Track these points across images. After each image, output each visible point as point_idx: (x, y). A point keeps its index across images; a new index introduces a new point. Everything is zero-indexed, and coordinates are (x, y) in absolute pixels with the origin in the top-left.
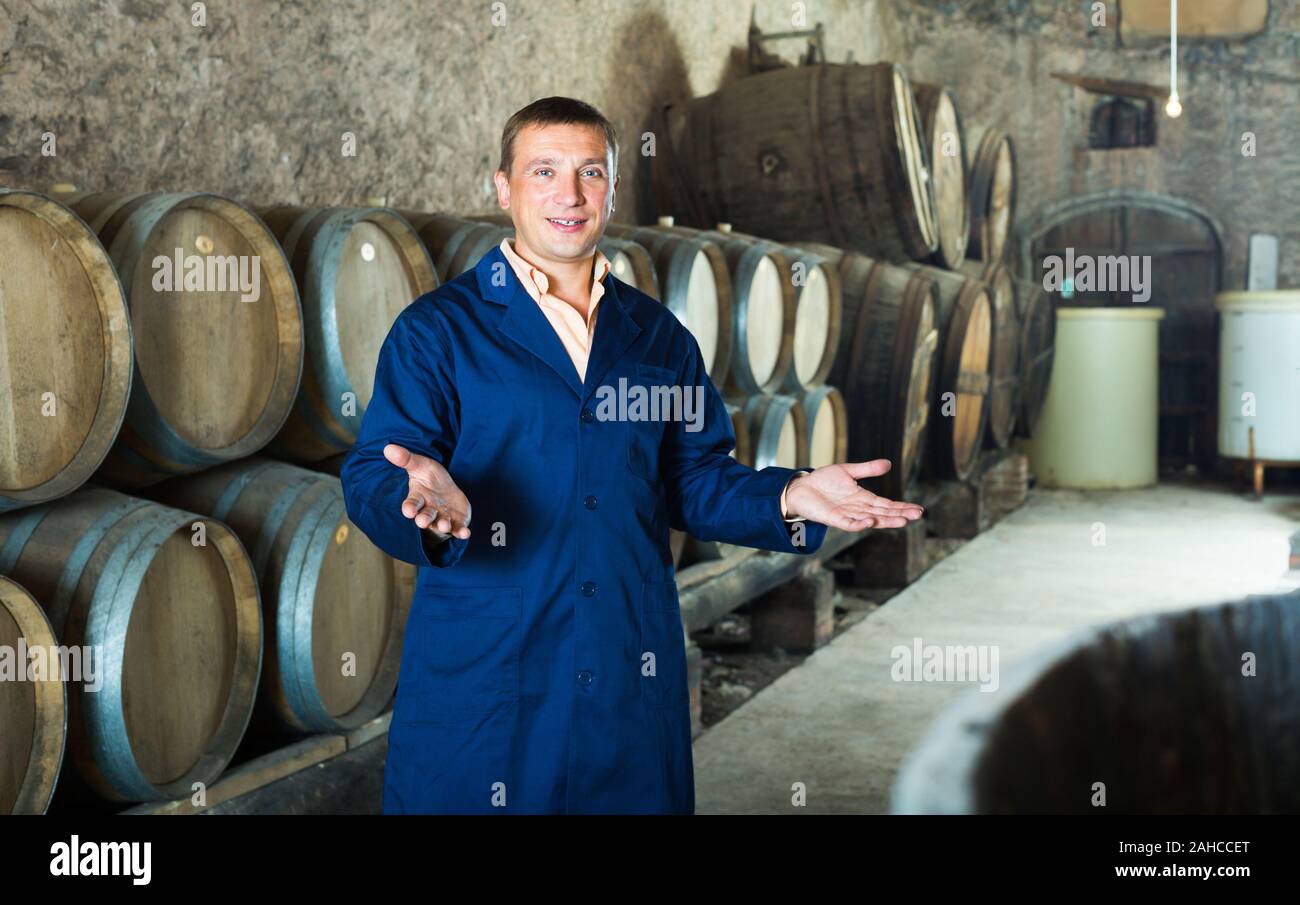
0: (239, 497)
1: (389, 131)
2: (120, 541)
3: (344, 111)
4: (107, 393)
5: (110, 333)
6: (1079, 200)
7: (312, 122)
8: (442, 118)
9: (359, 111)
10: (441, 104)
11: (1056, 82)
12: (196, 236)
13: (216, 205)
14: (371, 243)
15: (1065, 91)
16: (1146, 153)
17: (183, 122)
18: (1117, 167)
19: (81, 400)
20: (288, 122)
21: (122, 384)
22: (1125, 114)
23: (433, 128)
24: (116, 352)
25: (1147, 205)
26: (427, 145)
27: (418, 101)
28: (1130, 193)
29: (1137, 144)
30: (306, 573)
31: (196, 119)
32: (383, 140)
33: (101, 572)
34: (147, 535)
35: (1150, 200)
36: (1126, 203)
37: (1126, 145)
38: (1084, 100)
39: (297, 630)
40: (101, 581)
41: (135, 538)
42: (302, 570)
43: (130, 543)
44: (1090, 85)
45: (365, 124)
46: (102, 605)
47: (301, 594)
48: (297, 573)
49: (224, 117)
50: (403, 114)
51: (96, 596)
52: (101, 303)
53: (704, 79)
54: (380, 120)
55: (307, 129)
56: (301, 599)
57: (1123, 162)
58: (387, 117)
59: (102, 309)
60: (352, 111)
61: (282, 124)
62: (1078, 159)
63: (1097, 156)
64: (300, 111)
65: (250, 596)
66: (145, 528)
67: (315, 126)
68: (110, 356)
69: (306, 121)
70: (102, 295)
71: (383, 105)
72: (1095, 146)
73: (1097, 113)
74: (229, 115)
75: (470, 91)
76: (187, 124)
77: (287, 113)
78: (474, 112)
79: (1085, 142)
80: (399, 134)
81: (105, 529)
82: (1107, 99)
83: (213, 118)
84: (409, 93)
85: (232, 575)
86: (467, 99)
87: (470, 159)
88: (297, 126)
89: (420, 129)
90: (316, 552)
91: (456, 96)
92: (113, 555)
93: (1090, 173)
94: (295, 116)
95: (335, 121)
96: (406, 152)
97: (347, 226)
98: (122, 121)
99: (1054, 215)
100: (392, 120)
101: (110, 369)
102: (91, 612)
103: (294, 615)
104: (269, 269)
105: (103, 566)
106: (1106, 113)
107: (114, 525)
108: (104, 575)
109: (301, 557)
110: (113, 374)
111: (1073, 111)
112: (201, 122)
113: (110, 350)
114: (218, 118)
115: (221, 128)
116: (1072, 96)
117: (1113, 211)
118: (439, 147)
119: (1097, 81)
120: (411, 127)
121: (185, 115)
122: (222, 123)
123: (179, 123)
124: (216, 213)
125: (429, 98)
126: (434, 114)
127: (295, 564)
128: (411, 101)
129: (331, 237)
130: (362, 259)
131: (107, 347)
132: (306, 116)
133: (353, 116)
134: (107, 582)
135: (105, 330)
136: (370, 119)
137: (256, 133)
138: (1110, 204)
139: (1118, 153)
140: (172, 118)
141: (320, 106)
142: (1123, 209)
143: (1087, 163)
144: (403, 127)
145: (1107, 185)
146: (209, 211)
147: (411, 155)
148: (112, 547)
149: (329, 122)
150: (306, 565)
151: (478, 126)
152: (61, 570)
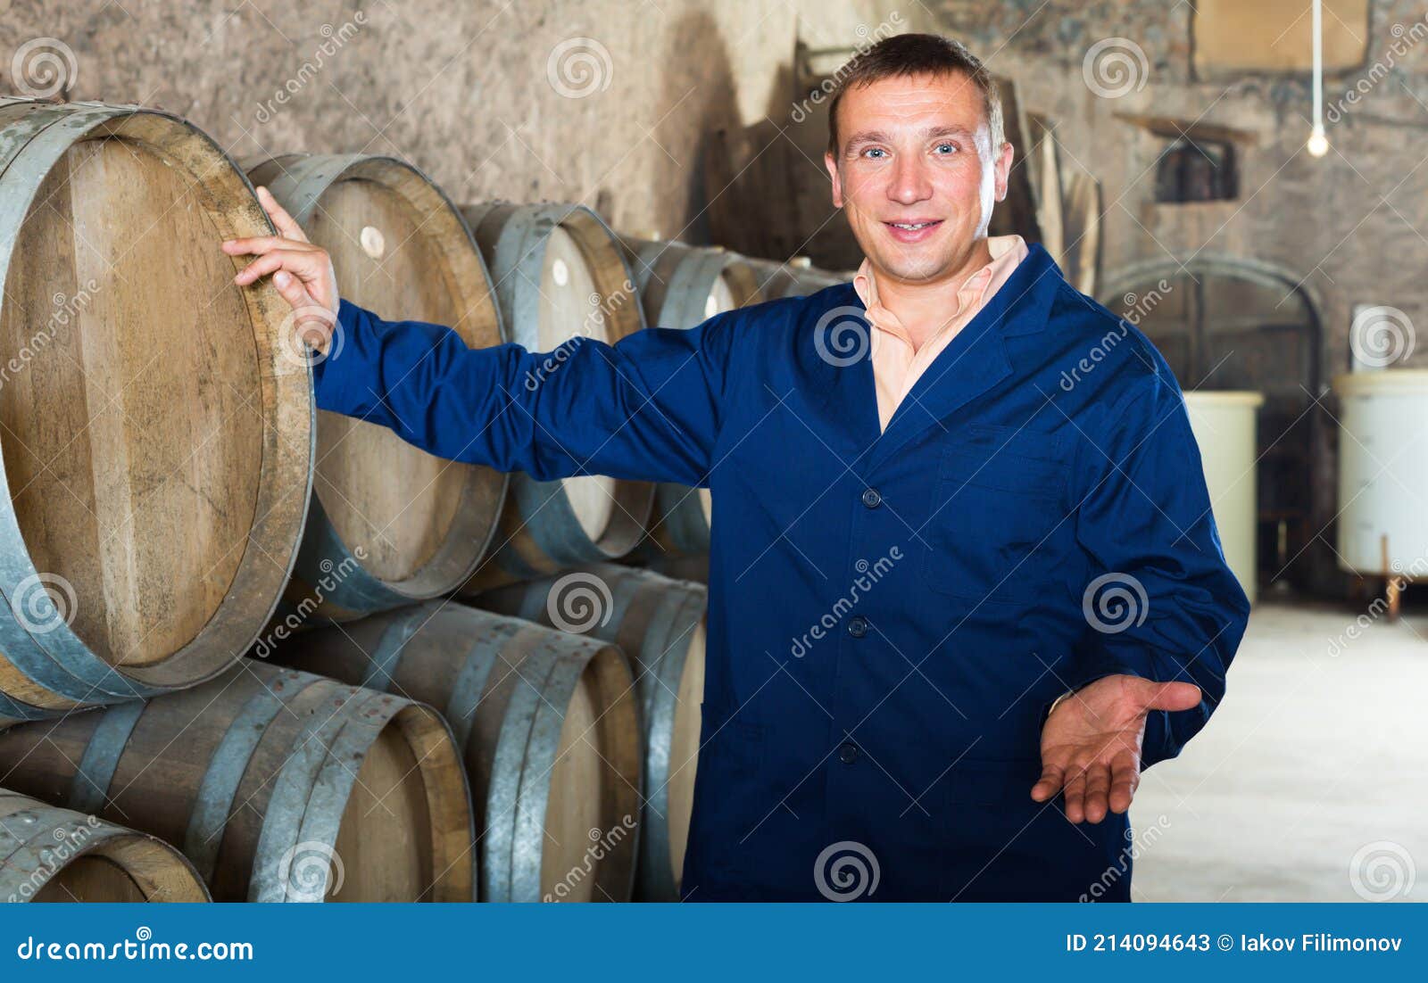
0: (401, 659)
1: (432, 137)
2: (290, 748)
3: (382, 104)
4: (270, 487)
5: (274, 380)
6: (1148, 264)
7: (346, 115)
8: (489, 125)
9: (399, 107)
10: (488, 107)
11: (1118, 124)
13: (391, 177)
15: (1129, 134)
16: (1226, 208)
17: (192, 102)
18: (1192, 225)
19: (231, 499)
20: (318, 113)
21: (297, 469)
22: (1197, 163)
23: (480, 137)
24: (283, 414)
25: (1227, 271)
26: (472, 160)
27: (464, 100)
28: (1210, 255)
29: (1213, 197)
30: (529, 783)
31: (207, 99)
32: (425, 148)
33: (266, 806)
34: (338, 734)
35: (1233, 265)
36: (1201, 268)
37: (1199, 199)
38: (1149, 146)
39: (518, 876)
40: (266, 822)
41: (315, 737)
42: (521, 779)
43: (308, 751)
44: (1160, 128)
45: (405, 124)
46: (272, 867)
47: (522, 817)
48: (513, 783)
49: (242, 100)
50: (446, 116)
51: (259, 849)
52: (258, 326)
54: (421, 121)
55: (340, 126)
56: (524, 826)
57: (1200, 218)
58: (429, 118)
59: (261, 337)
60: (391, 104)
61: (311, 117)
62: (1146, 216)
63: (1168, 212)
64: (332, 99)
65: (459, 827)
66: (328, 723)
67: (349, 121)
68: (274, 421)
69: (338, 115)
70: (263, 311)
71: (425, 101)
72: (1164, 197)
73: (1163, 163)
74: (248, 97)
75: (519, 91)
76: (196, 105)
77: (317, 101)
78: (524, 119)
79: (1150, 196)
80: (443, 143)
81: (259, 727)
82: (1176, 144)
83: (229, 99)
84: (454, 89)
85: (430, 795)
86: (516, 102)
87: (519, 182)
88: (329, 120)
89: (465, 138)
90: (542, 749)
91: (504, 97)
92: (283, 775)
93: (1161, 231)
94: (325, 107)
95: (372, 118)
96: (450, 167)
97: (544, 228)
98: (115, 92)
99: (1117, 283)
100: (435, 122)
101: (274, 443)
102: (254, 880)
103: (511, 852)
105: (267, 794)
106: (1174, 162)
107: (272, 720)
108: (270, 812)
109: (518, 757)
110: (281, 452)
111: (1138, 158)
112: (214, 104)
113: (274, 411)
114: (235, 100)
115: (238, 115)
116: (1137, 139)
117: (1186, 278)
118: (485, 163)
119: (1166, 122)
120: (455, 134)
121: (194, 92)
122: (239, 107)
123: (186, 104)
124: (390, 190)
125: (475, 97)
126: (481, 120)
127: (509, 768)
128: (455, 98)
129: (522, 245)
130: (555, 284)
131: (268, 405)
132: (339, 107)
133: (392, 112)
134: (278, 822)
135: (266, 372)
136: (410, 117)
137: (280, 126)
138: (1183, 269)
139: (1193, 208)
140: (177, 95)
141: (355, 95)
142: (1199, 276)
143: (1157, 220)
144: (446, 133)
145: (1180, 247)
146: (380, 186)
147: (455, 172)
148: (279, 759)
149: (365, 118)
150: (527, 772)
151: (528, 139)
152: (191, 802)
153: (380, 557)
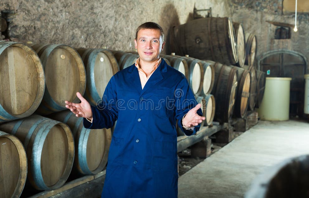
0: (70, 118)
1: (107, 31)
2: (41, 127)
3: (97, 26)
4: (39, 92)
5: (40, 77)
6: (272, 51)
7: (89, 28)
8: (120, 28)
9: (100, 26)
10: (120, 25)
11: (267, 23)
12: (61, 55)
13: (66, 47)
14: (103, 58)
15: (269, 25)
16: (288, 40)
17: (58, 28)
18: (281, 43)
19: (32, 94)
20: (83, 28)
21: (42, 90)
22: (283, 31)
23: (118, 30)
24: (41, 82)
25: (288, 53)
26: (116, 35)
27: (115, 24)
28: (284, 50)
29: (286, 38)
30: (85, 136)
31: (61, 27)
32: (106, 33)
33: (36, 135)
34: (48, 126)
35: (289, 52)
36: (283, 52)
37: (283, 38)
38: (273, 27)
39: (83, 150)
40: (36, 137)
41: (45, 127)
42: (84, 136)
43: (43, 128)
44: (275, 24)
45: (102, 29)
46: (36, 143)
47: (84, 141)
48: (83, 136)
49: (68, 27)
50: (111, 27)
51: (35, 140)
52: (38, 70)
53: (183, 20)
54: (105, 28)
55: (88, 30)
56: (84, 143)
57: (283, 42)
58: (107, 28)
59: (38, 72)
60: (99, 26)
61: (82, 29)
62: (272, 42)
63: (276, 41)
64: (86, 25)
65: (72, 141)
66: (47, 124)
67: (90, 29)
68: (40, 83)
69: (88, 28)
70: (38, 68)
71: (106, 25)
72: (276, 38)
73: (277, 30)
74: (69, 26)
75: (127, 22)
76: (59, 28)
77: (83, 26)
78: (128, 27)
79: (274, 37)
80: (110, 32)
81: (38, 125)
82: (279, 27)
83: (66, 27)
84: (112, 22)
85: (68, 137)
86: (126, 24)
87: (127, 38)
88: (86, 29)
89: (115, 30)
90: (88, 131)
91: (124, 23)
92: (39, 131)
93: (275, 45)
94: (85, 27)
95: (95, 28)
96: (111, 36)
97: (97, 53)
98: (44, 27)
99: (266, 55)
100: (108, 28)
101: (40, 86)
102: (34, 144)
103: (82, 146)
104: (78, 63)
105: (37, 133)
106: (279, 31)
107: (40, 124)
108: (37, 136)
109: (84, 133)
110: (40, 87)
111: (271, 30)
112: (63, 28)
113: (40, 82)
114: (67, 27)
115: (67, 29)
116: (271, 26)
117: (280, 54)
118: (119, 35)
119: (277, 23)
120: (113, 30)
121: (59, 26)
122: (68, 28)
123: (57, 28)
124: (66, 49)
125: (117, 23)
126: (118, 27)
127: (83, 134)
128: (113, 24)
129: (93, 56)
130: (100, 61)
131: (39, 81)
132: (88, 27)
133: (99, 27)
134: (38, 137)
135: (39, 77)
136: (103, 28)
137: (76, 31)
138: (279, 52)
139: (282, 40)
140: (55, 26)
141: (91, 25)
142: (283, 54)
143: (274, 43)
144: (111, 30)
145: (279, 48)
146: (64, 49)
147: (112, 37)
148: (39, 129)
149: (93, 28)
150: (85, 135)
151: (129, 30)
152: (27, 134)
153: (62, 102)
